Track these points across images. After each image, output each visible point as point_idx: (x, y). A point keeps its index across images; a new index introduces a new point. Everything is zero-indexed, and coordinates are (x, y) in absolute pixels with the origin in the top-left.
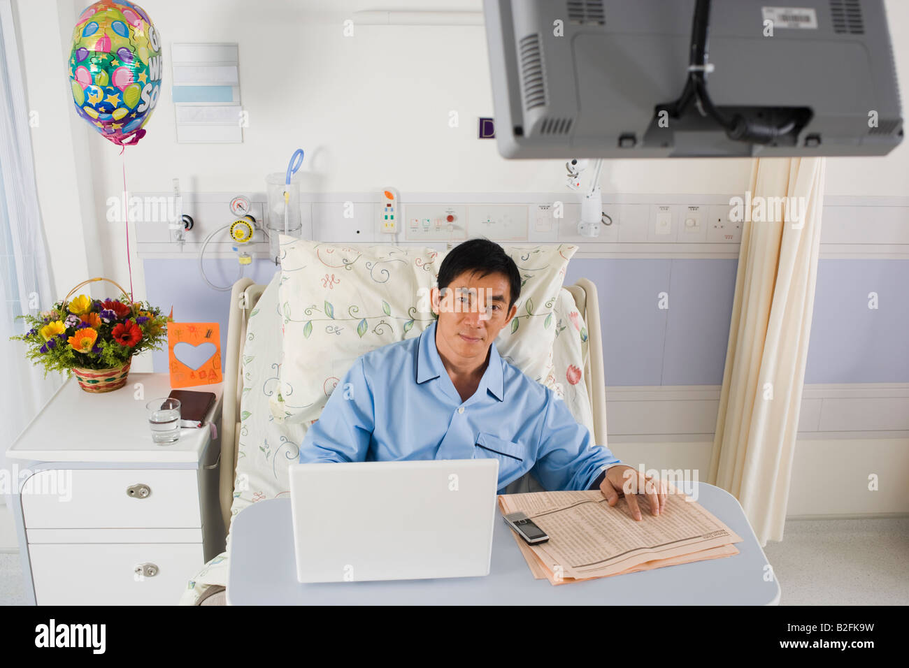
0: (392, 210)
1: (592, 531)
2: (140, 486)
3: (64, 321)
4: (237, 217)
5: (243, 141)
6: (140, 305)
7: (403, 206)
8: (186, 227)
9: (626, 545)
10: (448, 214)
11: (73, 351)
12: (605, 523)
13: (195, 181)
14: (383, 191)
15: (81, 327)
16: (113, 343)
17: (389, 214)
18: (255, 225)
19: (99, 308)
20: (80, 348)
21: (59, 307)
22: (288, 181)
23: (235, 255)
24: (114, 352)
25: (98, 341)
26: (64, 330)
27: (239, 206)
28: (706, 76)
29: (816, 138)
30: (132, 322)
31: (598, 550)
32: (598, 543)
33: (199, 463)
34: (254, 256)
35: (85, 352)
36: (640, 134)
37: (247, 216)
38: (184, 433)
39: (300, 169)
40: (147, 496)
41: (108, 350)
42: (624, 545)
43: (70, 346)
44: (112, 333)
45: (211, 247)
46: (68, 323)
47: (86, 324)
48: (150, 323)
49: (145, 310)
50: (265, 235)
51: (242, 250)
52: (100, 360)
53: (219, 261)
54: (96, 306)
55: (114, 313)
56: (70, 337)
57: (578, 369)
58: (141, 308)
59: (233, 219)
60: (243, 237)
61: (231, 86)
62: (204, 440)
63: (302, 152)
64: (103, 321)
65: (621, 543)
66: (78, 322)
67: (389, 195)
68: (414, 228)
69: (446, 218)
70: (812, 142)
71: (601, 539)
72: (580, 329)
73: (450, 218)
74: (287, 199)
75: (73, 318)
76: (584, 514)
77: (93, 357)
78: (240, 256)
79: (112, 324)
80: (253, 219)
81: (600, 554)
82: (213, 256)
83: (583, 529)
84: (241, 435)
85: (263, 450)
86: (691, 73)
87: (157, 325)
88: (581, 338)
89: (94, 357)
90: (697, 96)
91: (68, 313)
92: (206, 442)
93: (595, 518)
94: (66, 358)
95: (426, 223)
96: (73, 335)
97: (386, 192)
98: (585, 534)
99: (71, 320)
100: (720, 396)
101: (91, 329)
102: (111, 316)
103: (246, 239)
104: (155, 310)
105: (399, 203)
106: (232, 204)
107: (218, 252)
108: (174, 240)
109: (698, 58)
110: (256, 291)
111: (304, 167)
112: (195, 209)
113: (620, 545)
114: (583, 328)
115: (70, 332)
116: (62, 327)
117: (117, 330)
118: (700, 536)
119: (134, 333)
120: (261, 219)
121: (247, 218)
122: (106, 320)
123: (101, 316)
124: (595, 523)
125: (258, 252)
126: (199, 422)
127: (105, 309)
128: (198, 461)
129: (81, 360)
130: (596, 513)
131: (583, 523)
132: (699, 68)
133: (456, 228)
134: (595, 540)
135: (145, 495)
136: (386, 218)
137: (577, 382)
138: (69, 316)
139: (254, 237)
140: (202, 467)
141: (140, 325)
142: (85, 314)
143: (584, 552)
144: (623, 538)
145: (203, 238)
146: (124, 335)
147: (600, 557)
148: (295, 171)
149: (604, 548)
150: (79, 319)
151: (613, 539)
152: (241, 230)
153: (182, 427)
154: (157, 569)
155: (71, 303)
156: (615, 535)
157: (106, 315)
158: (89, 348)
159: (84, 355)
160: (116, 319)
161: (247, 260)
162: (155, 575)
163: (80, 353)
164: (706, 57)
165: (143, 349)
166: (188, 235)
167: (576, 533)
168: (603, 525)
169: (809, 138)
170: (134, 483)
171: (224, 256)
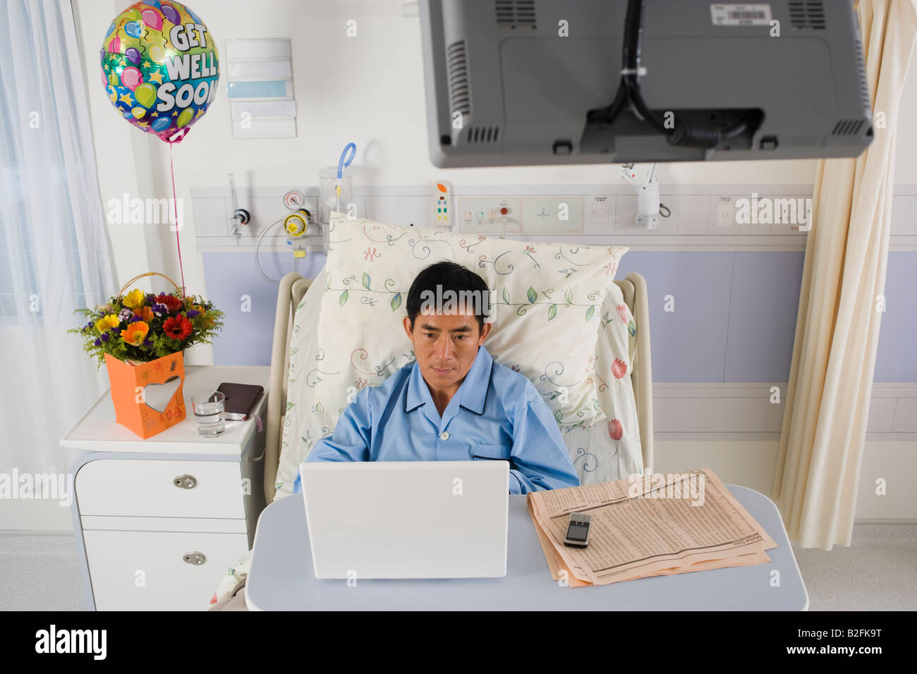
0: (445, 203)
1: (617, 533)
2: (186, 477)
3: (118, 315)
4: (291, 211)
5: (297, 136)
6: (193, 299)
7: (456, 199)
8: (243, 221)
9: (652, 551)
10: (502, 207)
11: (126, 344)
12: (632, 528)
13: (250, 175)
14: (436, 184)
15: (133, 321)
16: (164, 336)
17: (442, 207)
18: (309, 219)
19: (152, 302)
20: (132, 341)
21: (114, 301)
22: (340, 175)
23: (289, 249)
24: (165, 345)
25: (150, 334)
26: (118, 323)
27: (293, 200)
28: (639, 80)
29: (772, 140)
30: (182, 316)
31: (622, 552)
32: (623, 546)
33: (243, 456)
34: (308, 249)
35: (137, 345)
36: (576, 140)
37: (301, 210)
38: (228, 425)
39: (352, 163)
40: (192, 487)
41: (158, 343)
42: (649, 550)
43: (122, 340)
44: (164, 326)
45: (267, 241)
46: (122, 317)
47: (138, 318)
48: (201, 317)
49: (198, 304)
50: (320, 228)
51: (296, 244)
52: (151, 353)
53: (275, 254)
54: (150, 300)
55: (166, 306)
56: (122, 331)
57: (624, 363)
58: (194, 301)
59: (288, 213)
60: (296, 231)
61: (283, 81)
62: (248, 433)
63: (354, 146)
64: (155, 315)
65: (646, 547)
66: (131, 316)
67: (442, 188)
68: (468, 221)
69: (500, 211)
70: (768, 145)
71: (626, 542)
72: (628, 322)
73: (504, 211)
74: (339, 194)
75: (127, 312)
76: (613, 517)
77: (144, 349)
78: (295, 250)
79: (163, 318)
80: (308, 213)
81: (623, 557)
82: (269, 250)
83: (609, 531)
84: (285, 426)
85: (305, 440)
86: (623, 77)
87: (208, 319)
88: (630, 332)
89: (146, 350)
90: (630, 100)
91: (123, 307)
92: (250, 434)
93: (623, 522)
94: (119, 350)
95: (480, 216)
96: (125, 328)
97: (439, 185)
98: (610, 536)
99: (125, 314)
100: (786, 394)
101: (143, 323)
102: (162, 310)
103: (300, 233)
104: (206, 303)
105: (452, 196)
106: (285, 198)
107: (274, 246)
108: (231, 234)
109: (631, 62)
110: (303, 286)
111: (357, 160)
112: (251, 203)
113: (646, 550)
114: (631, 322)
115: (123, 326)
116: (116, 320)
117: (168, 325)
118: (731, 543)
119: (184, 326)
120: (315, 213)
121: (302, 212)
122: (158, 314)
123: (153, 310)
124: (623, 527)
125: (313, 246)
126: (245, 415)
127: (158, 304)
128: (240, 453)
129: (133, 353)
130: (625, 517)
131: (610, 526)
132: (632, 72)
133: (510, 220)
134: (620, 543)
135: (190, 486)
136: (439, 211)
137: (622, 376)
138: (123, 309)
139: (309, 231)
140: (246, 459)
141: (190, 319)
142: (139, 307)
143: (607, 554)
144: (649, 544)
145: (260, 231)
146: (175, 329)
147: (623, 560)
148: (347, 165)
149: (628, 551)
150: (133, 313)
151: (639, 543)
152: (295, 224)
153: (226, 420)
154: (204, 558)
155: (125, 297)
156: (642, 540)
157: (158, 309)
158: (141, 341)
159: (137, 348)
160: (168, 313)
161: (301, 254)
162: (202, 563)
163: (132, 346)
164: (639, 60)
165: (194, 342)
166: (245, 229)
167: (602, 534)
168: (631, 529)
169: (765, 140)
170: (180, 474)
171: (279, 250)
